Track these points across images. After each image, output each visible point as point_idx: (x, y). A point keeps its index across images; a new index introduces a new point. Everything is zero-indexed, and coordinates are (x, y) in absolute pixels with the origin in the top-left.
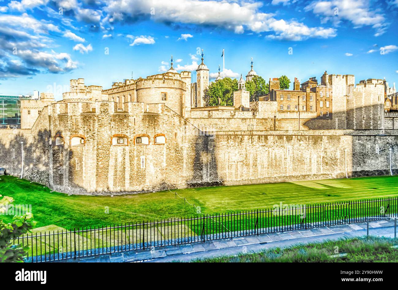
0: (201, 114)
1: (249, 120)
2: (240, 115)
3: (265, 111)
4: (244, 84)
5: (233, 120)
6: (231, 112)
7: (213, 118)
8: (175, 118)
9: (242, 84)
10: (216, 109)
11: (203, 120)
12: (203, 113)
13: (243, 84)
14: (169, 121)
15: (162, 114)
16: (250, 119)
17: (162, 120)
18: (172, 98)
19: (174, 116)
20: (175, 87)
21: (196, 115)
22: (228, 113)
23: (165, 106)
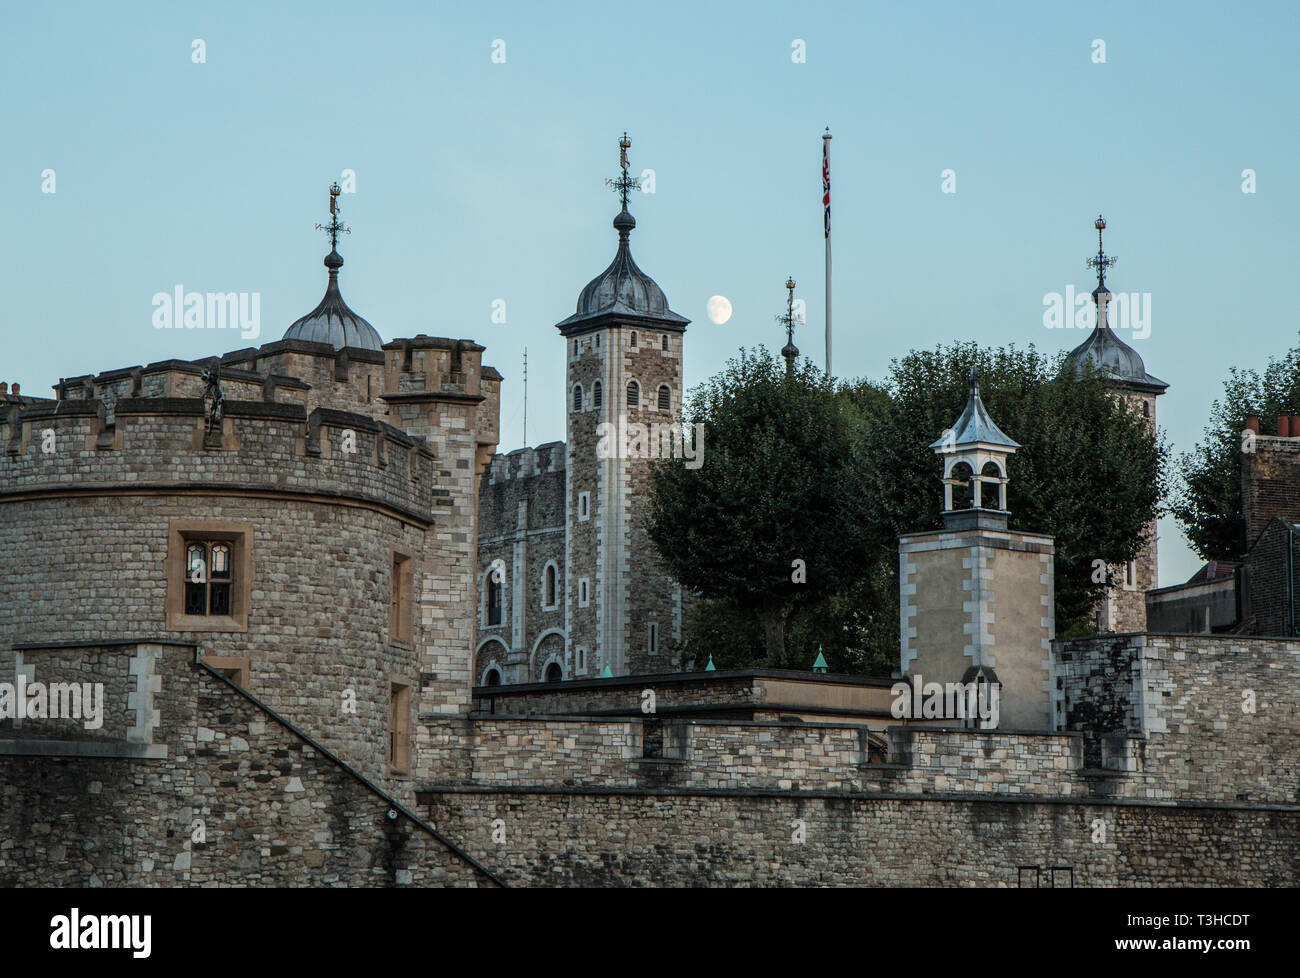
0: (570, 743)
1: (1041, 812)
2: (953, 764)
3: (1204, 730)
4: (1001, 462)
5: (887, 811)
6: (862, 732)
7: (688, 794)
8: (295, 784)
9: (978, 462)
10: (726, 699)
11: (583, 811)
12: (588, 745)
13: (991, 469)
14: (230, 816)
15: (160, 751)
16: (1057, 805)
17: (162, 805)
18: (290, 588)
19: (286, 771)
20: (324, 484)
21: (523, 754)
22: (839, 745)
23: (197, 666)
